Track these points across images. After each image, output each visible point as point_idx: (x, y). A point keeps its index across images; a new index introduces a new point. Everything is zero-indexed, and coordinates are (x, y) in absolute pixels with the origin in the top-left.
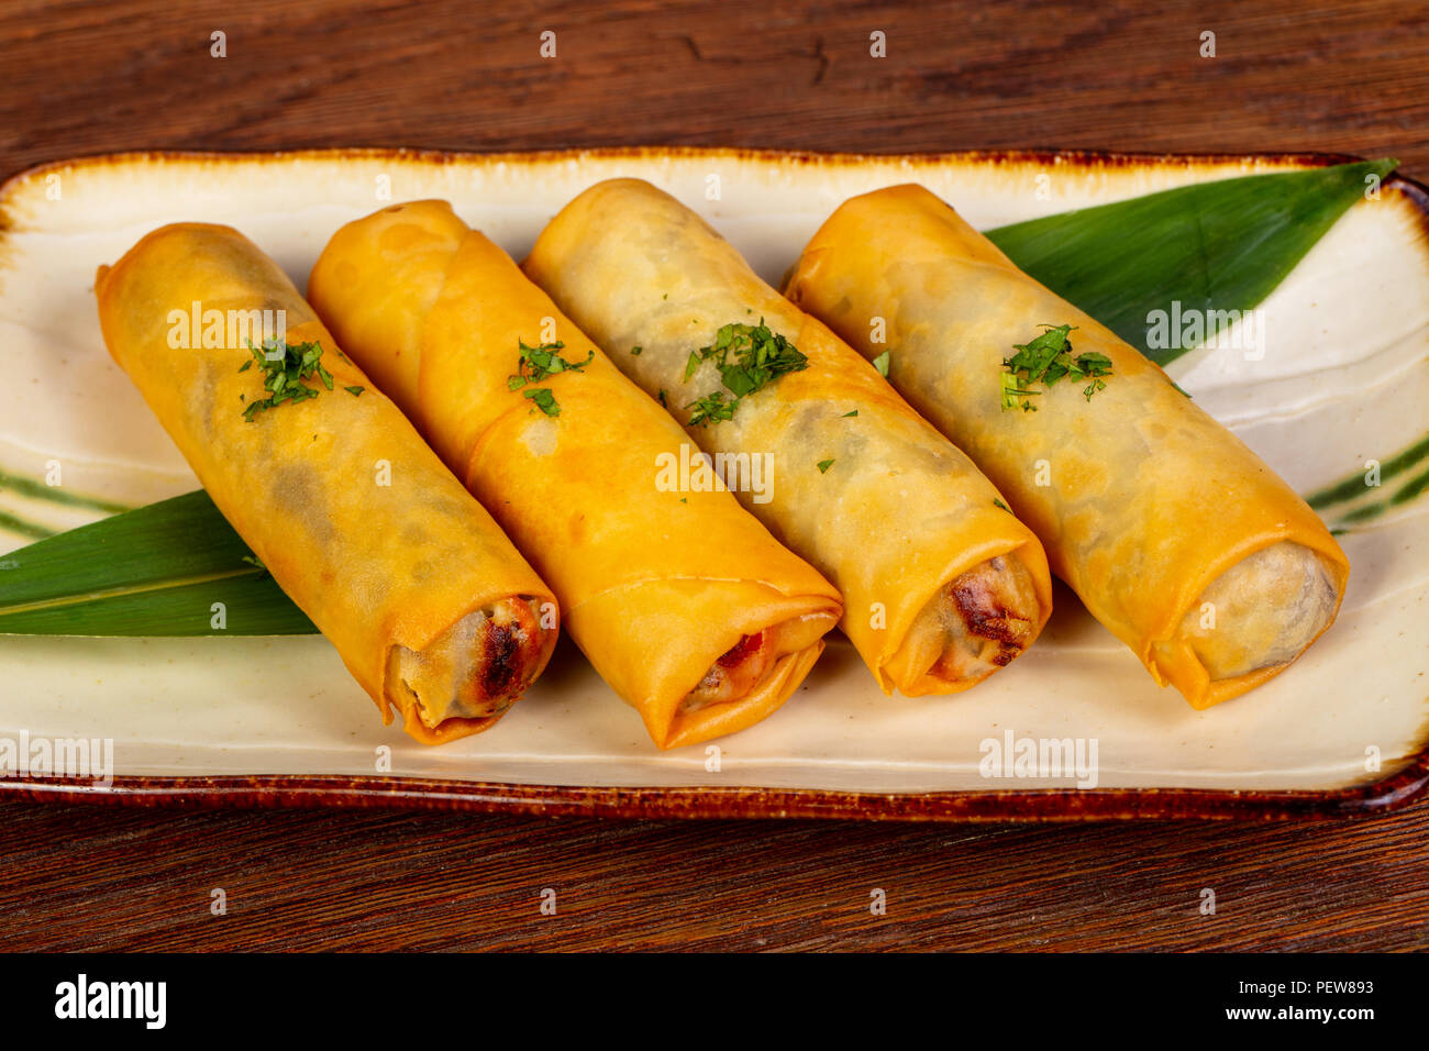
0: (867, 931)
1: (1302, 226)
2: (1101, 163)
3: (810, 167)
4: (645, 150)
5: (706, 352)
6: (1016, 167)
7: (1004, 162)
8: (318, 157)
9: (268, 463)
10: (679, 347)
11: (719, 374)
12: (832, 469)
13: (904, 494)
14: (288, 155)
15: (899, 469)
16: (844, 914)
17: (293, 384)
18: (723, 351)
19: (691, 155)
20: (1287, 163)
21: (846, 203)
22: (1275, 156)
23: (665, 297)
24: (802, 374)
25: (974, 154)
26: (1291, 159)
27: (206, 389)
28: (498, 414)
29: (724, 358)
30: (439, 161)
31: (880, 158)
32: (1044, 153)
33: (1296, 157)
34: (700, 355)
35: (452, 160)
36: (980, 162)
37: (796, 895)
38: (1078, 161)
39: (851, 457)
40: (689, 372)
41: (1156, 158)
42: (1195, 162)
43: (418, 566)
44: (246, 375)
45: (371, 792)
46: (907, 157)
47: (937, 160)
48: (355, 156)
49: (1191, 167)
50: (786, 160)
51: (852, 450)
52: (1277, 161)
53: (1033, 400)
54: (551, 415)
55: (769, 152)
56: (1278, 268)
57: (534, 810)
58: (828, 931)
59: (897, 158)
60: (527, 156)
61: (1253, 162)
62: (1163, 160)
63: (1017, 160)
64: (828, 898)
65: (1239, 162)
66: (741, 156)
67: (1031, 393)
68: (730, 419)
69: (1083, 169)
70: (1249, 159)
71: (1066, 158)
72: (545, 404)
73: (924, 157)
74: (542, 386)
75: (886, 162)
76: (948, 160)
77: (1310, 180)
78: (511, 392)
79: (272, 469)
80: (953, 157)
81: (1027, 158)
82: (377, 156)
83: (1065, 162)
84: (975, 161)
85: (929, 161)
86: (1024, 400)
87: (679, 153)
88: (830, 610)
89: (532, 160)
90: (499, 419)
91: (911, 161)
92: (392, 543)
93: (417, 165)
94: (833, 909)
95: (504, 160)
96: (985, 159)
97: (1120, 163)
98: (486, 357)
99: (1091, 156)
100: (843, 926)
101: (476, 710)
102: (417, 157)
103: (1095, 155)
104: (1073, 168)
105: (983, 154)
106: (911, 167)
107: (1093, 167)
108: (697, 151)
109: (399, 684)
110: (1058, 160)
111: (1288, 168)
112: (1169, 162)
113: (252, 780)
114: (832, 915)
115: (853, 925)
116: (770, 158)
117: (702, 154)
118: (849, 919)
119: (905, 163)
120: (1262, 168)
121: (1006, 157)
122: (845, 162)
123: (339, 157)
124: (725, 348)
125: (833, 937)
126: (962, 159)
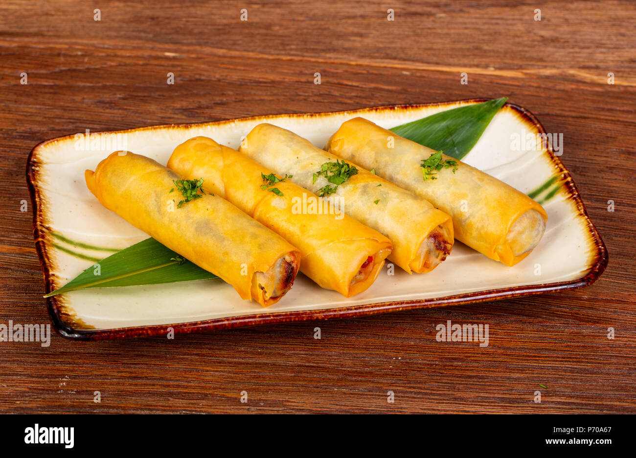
0: (297, 409)
1: (480, 122)
2: (410, 108)
3: (314, 118)
4: (257, 117)
5: (319, 173)
6: (382, 112)
7: (378, 110)
8: (144, 130)
9: (191, 221)
10: (307, 173)
11: (326, 179)
12: (379, 203)
13: (408, 207)
14: (133, 130)
15: (403, 200)
16: (292, 402)
17: (194, 193)
18: (326, 172)
19: (273, 117)
20: (471, 102)
21: (343, 124)
22: (466, 100)
23: (298, 158)
24: (356, 175)
25: (368, 109)
26: (472, 101)
27: (156, 201)
28: (260, 198)
29: (327, 174)
30: (186, 127)
31: (337, 113)
32: (391, 106)
33: (473, 100)
34: (317, 174)
35: (191, 127)
36: (371, 111)
37: (279, 392)
38: (402, 108)
39: (385, 198)
40: (314, 181)
41: (428, 105)
42: (441, 105)
43: (260, 245)
44: (173, 193)
45: (264, 319)
46: (346, 112)
47: (356, 112)
48: (157, 128)
49: (440, 106)
50: (305, 116)
51: (385, 196)
52: (467, 102)
53: (435, 176)
54: (281, 196)
55: (299, 114)
56: (475, 136)
57: (320, 318)
58: (285, 406)
59: (343, 112)
60: (217, 123)
61: (460, 103)
62: (431, 105)
63: (382, 109)
64: (289, 396)
65: (455, 103)
66: (290, 116)
67: (433, 174)
68: (335, 193)
69: (405, 110)
70: (458, 102)
71: (399, 107)
72: (277, 192)
73: (352, 111)
74: (273, 187)
75: (339, 114)
76: (360, 111)
77: (479, 107)
78: (263, 190)
79: (193, 222)
80: (361, 110)
81: (386, 108)
82: (164, 128)
83: (398, 109)
84: (369, 111)
85: (354, 112)
86: (432, 176)
87: (268, 117)
88: (389, 247)
89: (219, 124)
90: (262, 199)
91: (348, 113)
92: (247, 239)
93: (179, 129)
94: (289, 400)
95: (209, 125)
96: (372, 110)
97: (417, 107)
98: (250, 181)
99: (406, 106)
100: (291, 406)
101: (279, 293)
102: (178, 127)
103: (408, 105)
104: (401, 110)
105: (371, 108)
106: (348, 115)
107: (408, 109)
108: (274, 116)
109: (258, 285)
110: (396, 108)
111: (471, 104)
112: (433, 106)
113: (223, 319)
114: (288, 401)
115: (293, 406)
116: (300, 116)
117: (276, 117)
118: (293, 404)
119: (346, 113)
120: (463, 105)
121: (379, 109)
122: (325, 115)
123: (151, 129)
124: (326, 171)
125: (286, 408)
126: (364, 111)
